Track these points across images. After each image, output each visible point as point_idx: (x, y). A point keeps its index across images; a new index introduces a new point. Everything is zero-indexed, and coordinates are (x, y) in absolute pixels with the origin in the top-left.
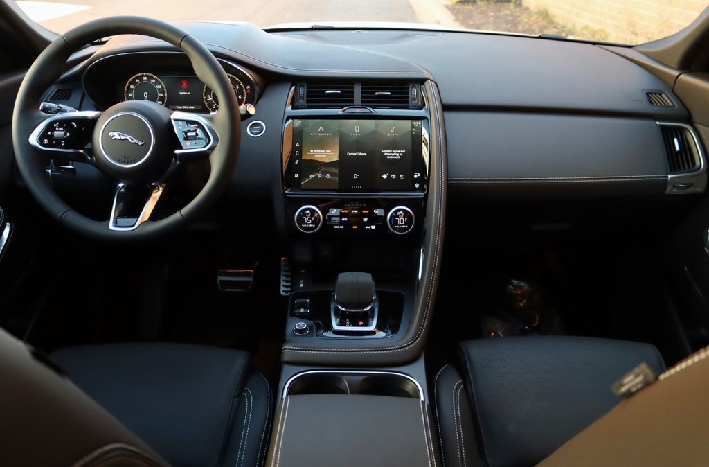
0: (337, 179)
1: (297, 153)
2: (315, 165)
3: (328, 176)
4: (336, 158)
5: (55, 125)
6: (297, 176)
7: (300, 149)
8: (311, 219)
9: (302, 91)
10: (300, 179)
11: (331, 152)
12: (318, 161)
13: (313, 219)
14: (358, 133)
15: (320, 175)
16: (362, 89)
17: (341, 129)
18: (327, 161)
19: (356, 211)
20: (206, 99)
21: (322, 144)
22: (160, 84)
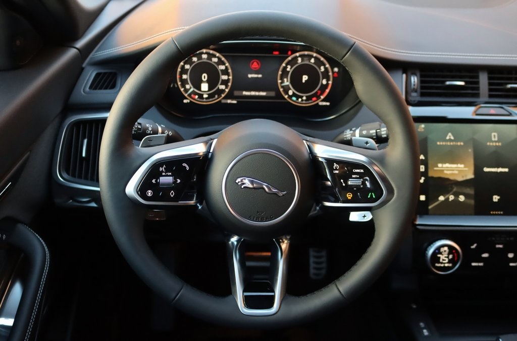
0: (472, 202)
1: (422, 168)
2: (444, 185)
3: (462, 198)
4: (470, 176)
5: (161, 169)
6: (423, 198)
7: (425, 163)
8: (448, 257)
9: (414, 80)
10: (426, 203)
11: (465, 167)
12: (448, 180)
13: (451, 256)
14: (496, 142)
15: (452, 198)
16: (490, 78)
17: (476, 137)
18: (460, 179)
19: (501, 246)
20: (281, 83)
21: (452, 156)
22: (223, 64)
